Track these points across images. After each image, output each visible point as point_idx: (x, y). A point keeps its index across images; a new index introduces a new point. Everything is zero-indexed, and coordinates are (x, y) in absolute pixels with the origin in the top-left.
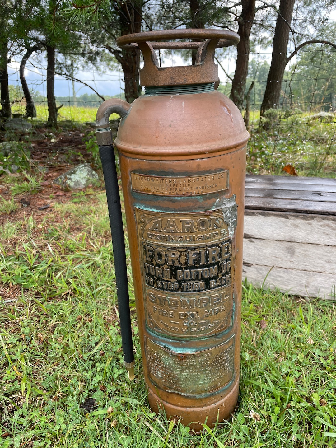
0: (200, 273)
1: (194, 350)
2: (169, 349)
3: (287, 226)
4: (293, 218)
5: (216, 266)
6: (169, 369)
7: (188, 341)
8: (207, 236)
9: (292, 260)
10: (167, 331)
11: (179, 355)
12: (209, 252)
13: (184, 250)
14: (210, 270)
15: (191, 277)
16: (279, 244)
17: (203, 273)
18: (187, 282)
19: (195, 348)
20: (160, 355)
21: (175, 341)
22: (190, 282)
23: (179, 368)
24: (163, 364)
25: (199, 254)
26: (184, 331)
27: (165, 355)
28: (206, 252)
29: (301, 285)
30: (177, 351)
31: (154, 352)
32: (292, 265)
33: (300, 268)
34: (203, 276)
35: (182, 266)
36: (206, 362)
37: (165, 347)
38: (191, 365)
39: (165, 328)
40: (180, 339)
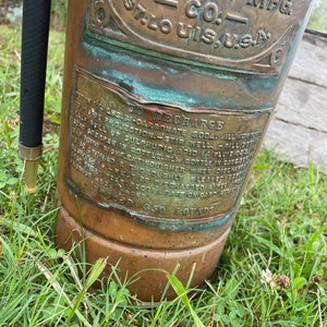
1: (191, 101)
2: (130, 89)
4: (322, 44)
6: (118, 147)
7: (183, 70)
9: (301, 110)
10: (139, 31)
19: (194, 97)
20: (105, 111)
21: (151, 66)
23: (141, 146)
24: (108, 134)
26: (183, 33)
27: (117, 109)
30: (148, 96)
33: (308, 124)
37: (122, 85)
38: (173, 142)
39: (137, 23)
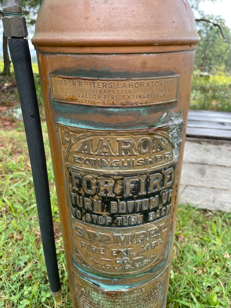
0: (138, 205)
1: (127, 287)
2: (98, 286)
3: (200, 150)
4: (205, 143)
5: (157, 196)
6: (98, 304)
7: (119, 279)
8: (149, 160)
9: (203, 179)
10: (97, 268)
11: (110, 293)
12: (150, 179)
13: (120, 177)
14: (149, 201)
15: (127, 210)
16: (192, 166)
17: (141, 205)
18: (122, 216)
19: (128, 285)
20: (89, 291)
21: (106, 279)
22: (125, 216)
23: (109, 305)
24: (92, 299)
25: (139, 183)
26: (116, 268)
27: (94, 291)
28: (147, 179)
29: (209, 201)
30: (108, 288)
31: (82, 287)
32: (201, 184)
33: (209, 186)
34: (141, 208)
35: (117, 197)
36: (139, 298)
37: (94, 284)
39: (95, 265)
40: (112, 277)
